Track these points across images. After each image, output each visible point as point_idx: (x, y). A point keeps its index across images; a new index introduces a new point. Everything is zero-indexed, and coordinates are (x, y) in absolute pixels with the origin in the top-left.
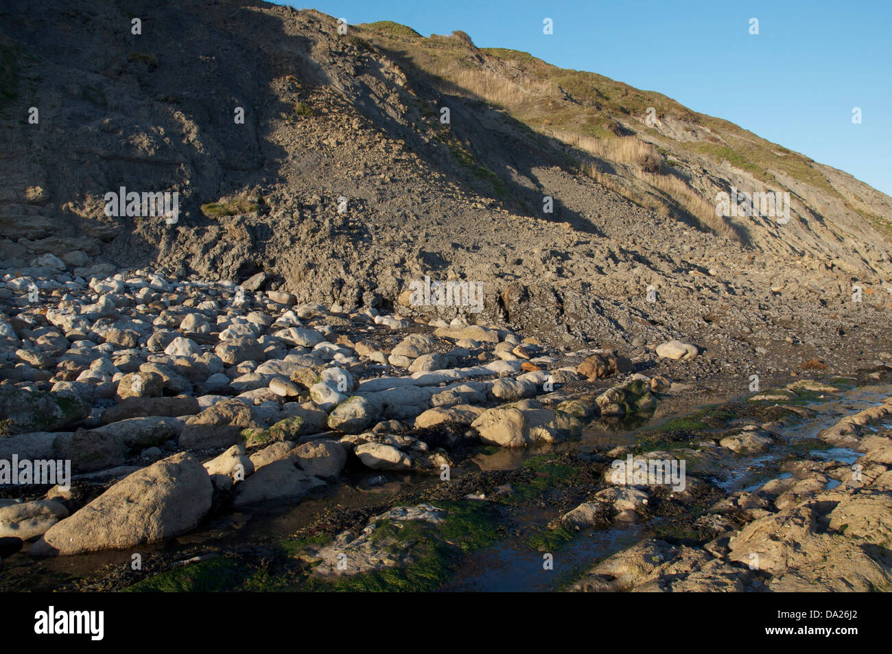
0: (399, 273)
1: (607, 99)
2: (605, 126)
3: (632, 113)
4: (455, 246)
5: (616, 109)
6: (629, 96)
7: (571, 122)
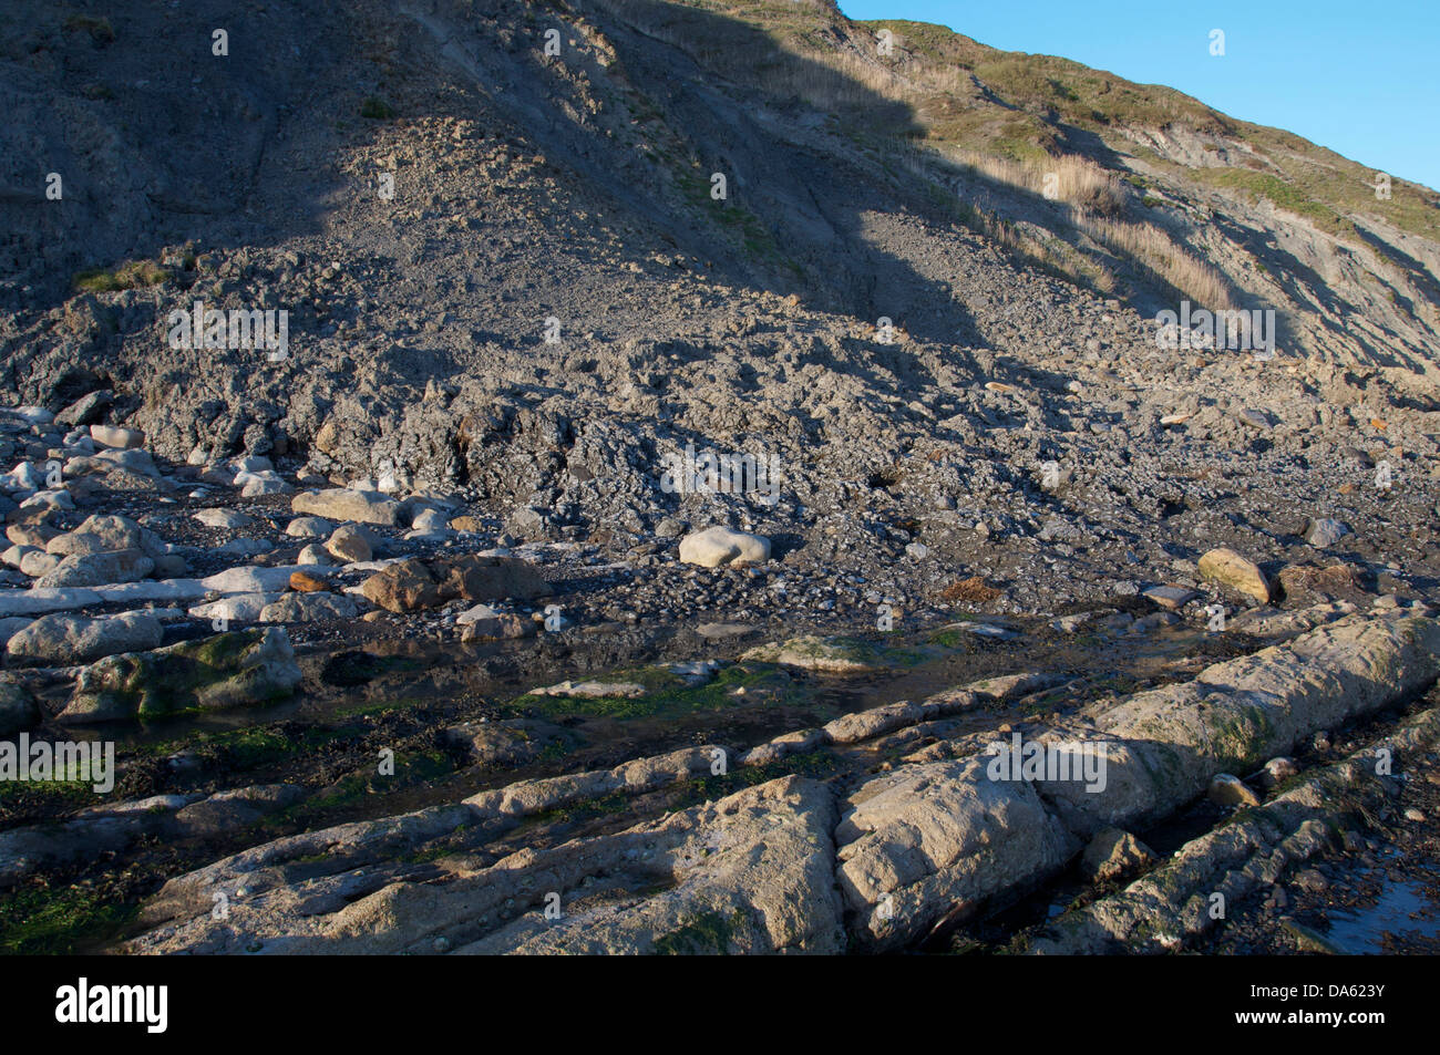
0: (328, 390)
1: (1074, 99)
2: (1034, 140)
3: (1113, 122)
4: (480, 338)
5: (1083, 116)
6: (1112, 93)
7: (975, 134)
